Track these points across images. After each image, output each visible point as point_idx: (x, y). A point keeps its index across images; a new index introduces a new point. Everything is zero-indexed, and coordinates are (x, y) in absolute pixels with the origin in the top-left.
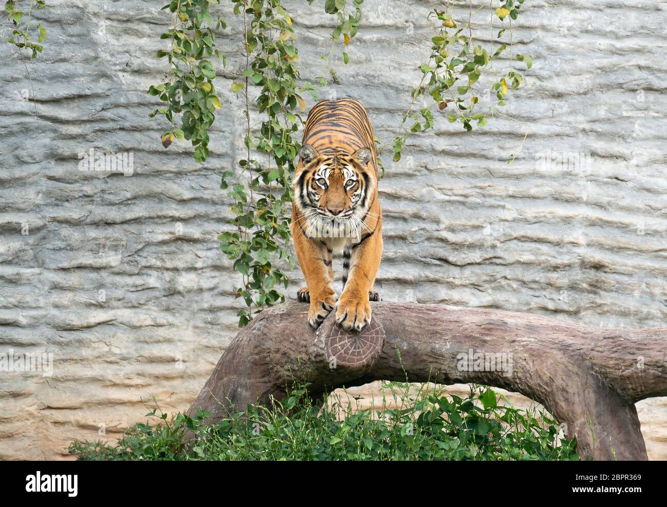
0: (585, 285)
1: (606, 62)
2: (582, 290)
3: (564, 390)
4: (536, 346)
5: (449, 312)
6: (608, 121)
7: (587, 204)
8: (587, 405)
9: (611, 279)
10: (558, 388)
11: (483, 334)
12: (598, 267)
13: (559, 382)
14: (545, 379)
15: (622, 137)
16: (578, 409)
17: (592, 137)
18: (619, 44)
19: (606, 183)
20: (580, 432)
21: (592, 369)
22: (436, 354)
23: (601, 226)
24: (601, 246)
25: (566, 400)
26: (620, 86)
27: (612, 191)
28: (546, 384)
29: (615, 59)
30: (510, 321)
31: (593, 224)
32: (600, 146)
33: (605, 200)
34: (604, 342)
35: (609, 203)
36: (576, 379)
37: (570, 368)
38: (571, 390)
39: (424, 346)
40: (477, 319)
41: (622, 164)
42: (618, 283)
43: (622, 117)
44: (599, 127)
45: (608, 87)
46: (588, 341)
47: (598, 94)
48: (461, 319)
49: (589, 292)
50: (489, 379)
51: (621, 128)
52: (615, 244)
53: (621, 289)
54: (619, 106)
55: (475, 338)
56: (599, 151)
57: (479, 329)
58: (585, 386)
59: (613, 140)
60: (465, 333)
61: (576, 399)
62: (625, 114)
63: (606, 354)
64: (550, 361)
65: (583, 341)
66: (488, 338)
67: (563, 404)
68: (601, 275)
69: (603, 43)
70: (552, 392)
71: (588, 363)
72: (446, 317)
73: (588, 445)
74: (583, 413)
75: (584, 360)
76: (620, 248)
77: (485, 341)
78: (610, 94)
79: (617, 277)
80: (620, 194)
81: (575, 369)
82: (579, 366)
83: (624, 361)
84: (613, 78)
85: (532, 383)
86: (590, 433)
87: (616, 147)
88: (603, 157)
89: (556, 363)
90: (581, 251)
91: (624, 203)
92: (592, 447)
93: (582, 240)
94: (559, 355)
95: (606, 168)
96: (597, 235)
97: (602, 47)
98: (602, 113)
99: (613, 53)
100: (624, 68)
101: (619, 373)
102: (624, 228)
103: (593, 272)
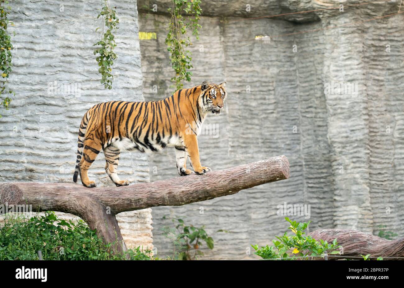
0: (27, 178)
1: (29, 94)
2: (26, 180)
3: (91, 211)
4: (79, 195)
5: (40, 185)
6: (31, 116)
7: (26, 147)
8: (100, 216)
9: (36, 175)
10: (88, 210)
11: (56, 192)
12: (31, 171)
13: (89, 208)
14: (83, 207)
15: (36, 122)
16: (97, 218)
17: (26, 122)
18: (33, 88)
19: (32, 139)
20: (98, 226)
21: (102, 202)
22: (37, 200)
23: (31, 156)
24: (32, 163)
25: (92, 215)
26: (34, 103)
27: (34, 142)
28: (84, 209)
29: (32, 93)
30: (66, 186)
31: (29, 155)
32: (29, 125)
33: (32, 145)
34: (106, 192)
35: (34, 147)
36: (96, 206)
37: (93, 202)
38: (93, 211)
39: (32, 198)
40: (53, 186)
41: (37, 132)
42: (38, 176)
43: (36, 115)
44: (29, 119)
45: (30, 104)
46: (99, 192)
47: (27, 106)
48: (46, 187)
49: (29, 180)
50: (59, 209)
51: (35, 118)
52: (37, 162)
53: (40, 179)
54: (35, 111)
55: (53, 193)
56: (29, 127)
57: (54, 190)
58: (99, 209)
59: (33, 123)
60: (49, 192)
61: (96, 214)
62: (37, 113)
63: (107, 196)
64: (85, 201)
65: (97, 192)
66: (59, 193)
67: (91, 216)
68: (33, 174)
69: (28, 87)
70: (86, 212)
71: (100, 200)
72: (39, 187)
73: (101, 231)
74: (99, 219)
75: (98, 199)
76: (38, 163)
77: (57, 195)
78: (31, 106)
79: (38, 174)
80: (37, 143)
81: (95, 203)
82: (97, 202)
83: (115, 199)
84: (32, 100)
85: (78, 209)
86: (102, 226)
87: (35, 126)
88: (30, 130)
89: (87, 201)
90: (25, 165)
91: (39, 146)
92: (103, 232)
93: (26, 161)
94: (88, 198)
95: (31, 134)
96: (30, 159)
97: (28, 89)
98: (29, 113)
99: (31, 91)
100: (35, 96)
101: (113, 203)
102: (39, 155)
103: (29, 173)
